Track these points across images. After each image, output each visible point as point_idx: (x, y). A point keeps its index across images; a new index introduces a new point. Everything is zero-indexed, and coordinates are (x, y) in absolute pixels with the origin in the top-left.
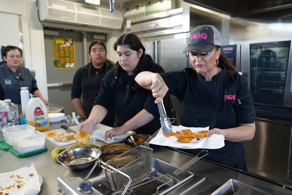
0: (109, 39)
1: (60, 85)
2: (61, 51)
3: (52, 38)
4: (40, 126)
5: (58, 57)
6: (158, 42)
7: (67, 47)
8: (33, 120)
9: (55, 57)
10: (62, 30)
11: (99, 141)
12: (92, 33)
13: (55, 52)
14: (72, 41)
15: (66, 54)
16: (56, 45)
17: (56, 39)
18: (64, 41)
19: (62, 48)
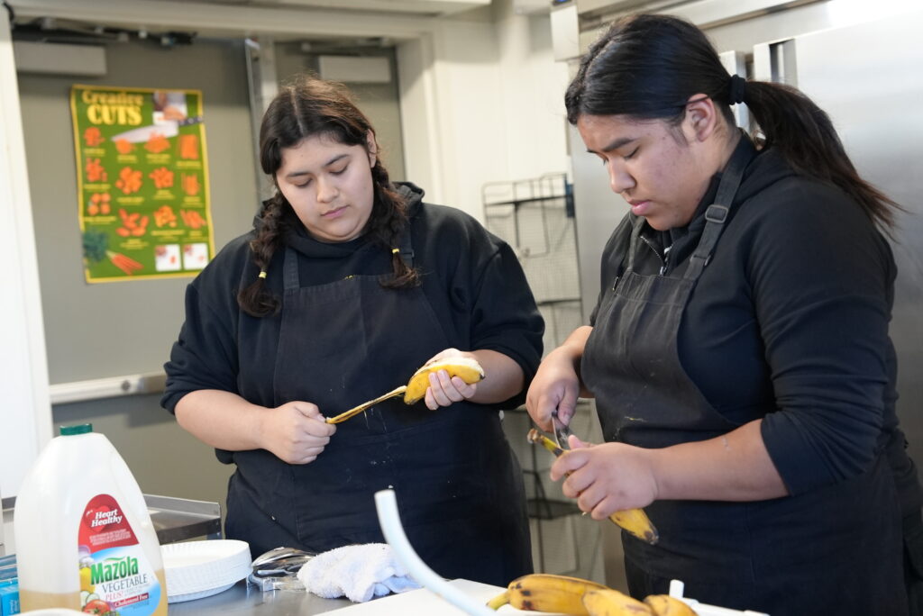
0: (417, 74)
1: (126, 386)
2: (125, 173)
3: (67, 94)
5: (106, 208)
6: (773, 48)
7: (156, 142)
9: (86, 214)
10: (123, 38)
12: (306, 47)
13: (86, 181)
14: (191, 101)
15: (156, 190)
16: (91, 134)
17: (90, 97)
18: (138, 109)
19: (132, 153)
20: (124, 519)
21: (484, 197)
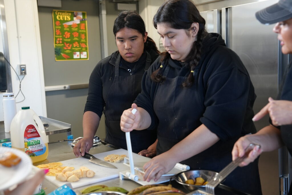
0: (143, 9)
1: (65, 87)
2: (66, 33)
3: (51, 12)
4: (34, 155)
5: (61, 42)
6: (227, 9)
7: (74, 25)
8: (23, 147)
9: (56, 43)
13: (56, 35)
14: (83, 14)
15: (74, 37)
16: (57, 23)
17: (57, 13)
18: (70, 16)
19: (68, 28)
20: (36, 131)
21: (159, 42)
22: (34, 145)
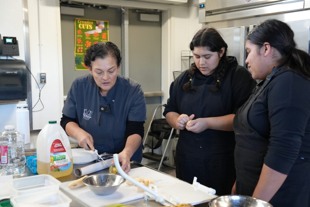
0: (167, 20)
2: (87, 42)
3: (74, 20)
4: (59, 170)
5: (82, 51)
7: (95, 34)
8: (49, 161)
9: (76, 52)
10: (89, 6)
11: (152, 203)
12: (137, 11)
13: (77, 44)
14: (106, 24)
16: (79, 31)
17: (79, 22)
18: (92, 25)
19: (89, 37)
21: (181, 54)
22: (60, 160)
